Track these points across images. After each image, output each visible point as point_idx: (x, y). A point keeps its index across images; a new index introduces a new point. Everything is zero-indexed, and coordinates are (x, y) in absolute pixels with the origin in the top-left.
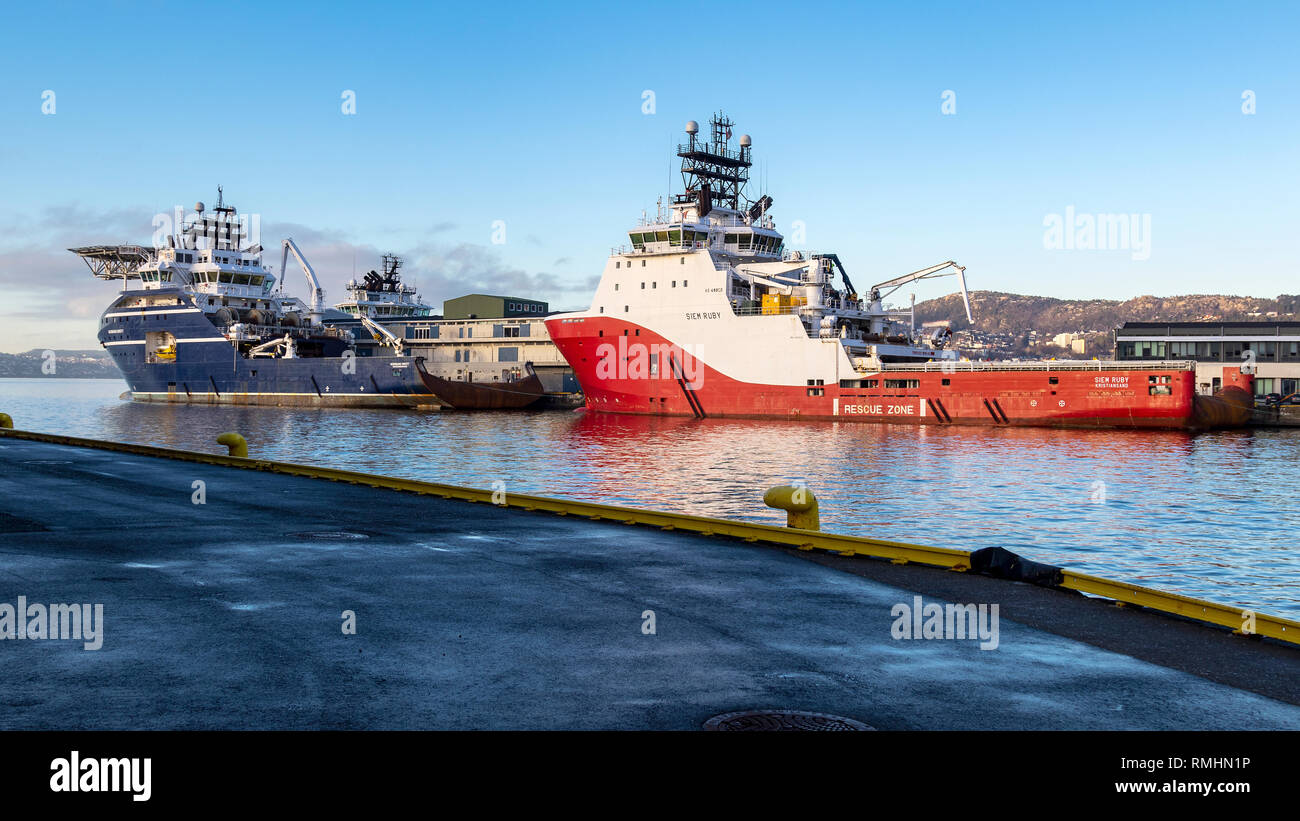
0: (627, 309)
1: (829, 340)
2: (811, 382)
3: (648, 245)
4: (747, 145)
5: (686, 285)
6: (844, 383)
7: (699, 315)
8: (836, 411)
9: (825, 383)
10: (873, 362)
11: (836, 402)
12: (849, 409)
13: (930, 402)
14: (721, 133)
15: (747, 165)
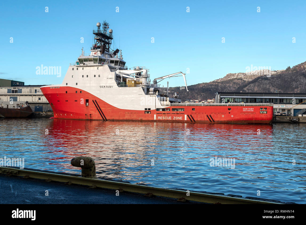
0: (77, 84)
1: (153, 95)
2: (146, 109)
3: (85, 63)
4: (111, 33)
5: (99, 76)
6: (158, 109)
7: (104, 87)
8: (155, 118)
9: (151, 110)
10: (168, 103)
11: (155, 116)
12: (160, 118)
13: (188, 116)
14: (106, 28)
15: (111, 39)
